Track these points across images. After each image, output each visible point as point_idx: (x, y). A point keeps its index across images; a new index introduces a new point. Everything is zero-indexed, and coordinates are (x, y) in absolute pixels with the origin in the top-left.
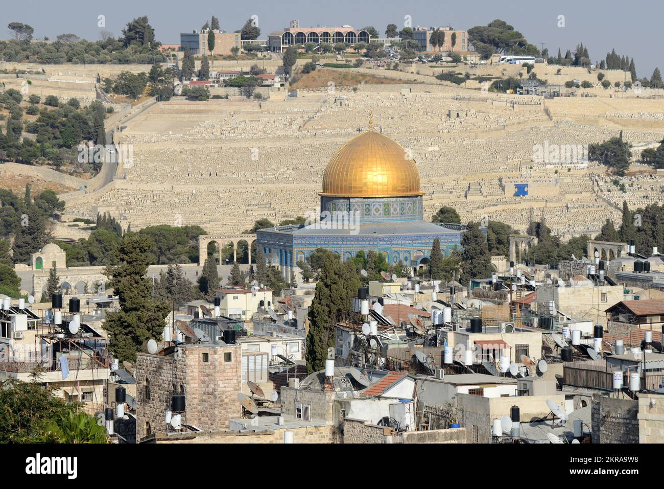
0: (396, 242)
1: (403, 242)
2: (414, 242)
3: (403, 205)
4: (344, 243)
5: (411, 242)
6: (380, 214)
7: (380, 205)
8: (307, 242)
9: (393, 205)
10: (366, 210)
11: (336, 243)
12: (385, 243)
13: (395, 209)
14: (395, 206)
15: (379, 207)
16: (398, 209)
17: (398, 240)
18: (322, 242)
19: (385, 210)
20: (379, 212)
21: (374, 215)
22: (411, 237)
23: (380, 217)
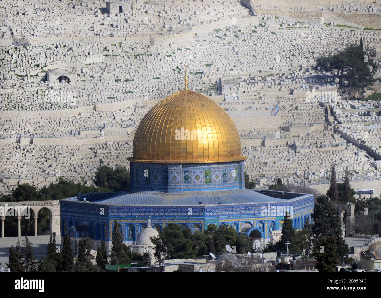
0: (223, 213)
1: (230, 213)
2: (242, 212)
3: (225, 172)
4: (166, 214)
5: (239, 212)
6: (201, 182)
7: (201, 172)
8: (125, 214)
9: (215, 171)
10: (185, 178)
11: (157, 214)
12: (211, 214)
13: (217, 176)
14: (217, 172)
15: (200, 174)
16: (220, 176)
17: (226, 210)
18: (142, 214)
19: (206, 177)
20: (200, 180)
21: (195, 182)
22: (239, 208)
23: (201, 185)
